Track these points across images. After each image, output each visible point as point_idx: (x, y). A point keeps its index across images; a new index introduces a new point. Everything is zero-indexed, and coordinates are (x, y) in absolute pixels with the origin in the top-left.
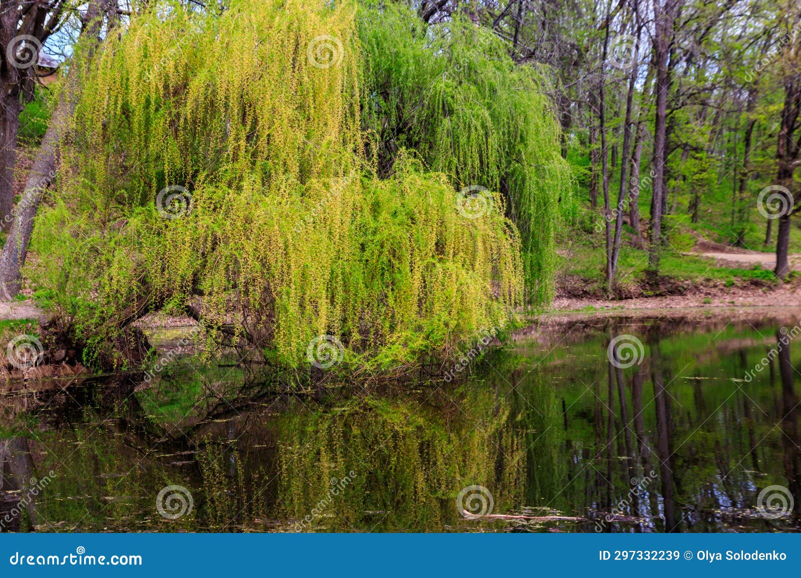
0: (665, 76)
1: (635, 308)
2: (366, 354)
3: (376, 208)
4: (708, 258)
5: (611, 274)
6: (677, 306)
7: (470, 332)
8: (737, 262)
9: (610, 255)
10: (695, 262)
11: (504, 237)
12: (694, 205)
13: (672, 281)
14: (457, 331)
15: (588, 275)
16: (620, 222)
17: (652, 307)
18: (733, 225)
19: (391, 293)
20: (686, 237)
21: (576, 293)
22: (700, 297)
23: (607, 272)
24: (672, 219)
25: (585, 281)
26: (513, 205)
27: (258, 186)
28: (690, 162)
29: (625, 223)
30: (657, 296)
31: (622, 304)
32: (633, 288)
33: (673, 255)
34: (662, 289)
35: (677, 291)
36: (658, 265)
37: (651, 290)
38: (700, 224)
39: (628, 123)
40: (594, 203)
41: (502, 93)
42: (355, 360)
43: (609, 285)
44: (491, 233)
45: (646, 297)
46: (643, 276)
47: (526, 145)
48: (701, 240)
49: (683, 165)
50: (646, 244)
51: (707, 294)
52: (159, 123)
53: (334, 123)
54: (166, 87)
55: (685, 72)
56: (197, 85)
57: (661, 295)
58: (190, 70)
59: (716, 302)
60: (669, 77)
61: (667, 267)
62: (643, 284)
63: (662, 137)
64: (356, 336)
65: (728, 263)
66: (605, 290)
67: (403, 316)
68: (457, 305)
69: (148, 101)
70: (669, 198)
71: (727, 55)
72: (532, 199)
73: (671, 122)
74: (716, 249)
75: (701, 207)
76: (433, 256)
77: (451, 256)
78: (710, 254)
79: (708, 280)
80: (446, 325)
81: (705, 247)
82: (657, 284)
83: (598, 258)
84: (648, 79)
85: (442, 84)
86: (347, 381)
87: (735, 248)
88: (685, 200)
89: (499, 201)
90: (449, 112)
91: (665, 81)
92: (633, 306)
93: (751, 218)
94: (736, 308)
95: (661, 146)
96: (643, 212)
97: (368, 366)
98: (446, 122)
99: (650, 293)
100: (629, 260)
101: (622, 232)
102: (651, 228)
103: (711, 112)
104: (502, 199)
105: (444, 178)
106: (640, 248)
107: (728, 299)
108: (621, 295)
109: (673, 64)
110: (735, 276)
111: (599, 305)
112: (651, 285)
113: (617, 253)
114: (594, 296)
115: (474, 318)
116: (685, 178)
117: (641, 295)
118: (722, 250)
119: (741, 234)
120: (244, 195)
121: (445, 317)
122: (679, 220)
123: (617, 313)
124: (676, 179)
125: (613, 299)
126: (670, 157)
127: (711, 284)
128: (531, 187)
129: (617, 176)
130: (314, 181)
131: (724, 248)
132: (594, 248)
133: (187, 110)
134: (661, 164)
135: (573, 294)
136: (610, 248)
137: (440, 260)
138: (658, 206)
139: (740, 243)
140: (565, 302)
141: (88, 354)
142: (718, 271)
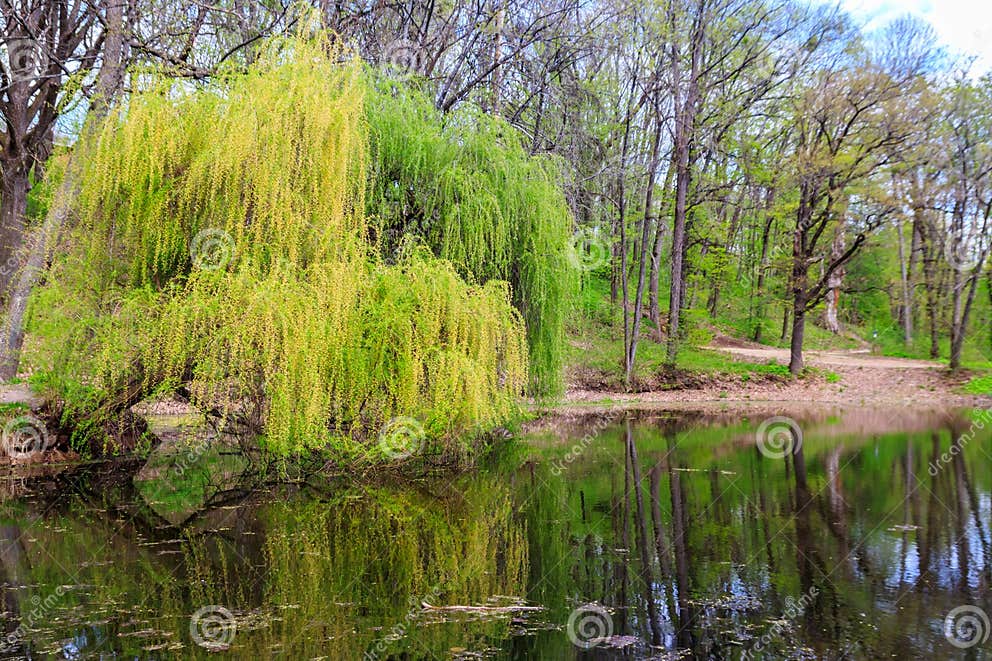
0: (684, 171)
1: (652, 401)
2: (366, 443)
3: (381, 295)
4: (725, 352)
5: (629, 367)
6: (693, 400)
7: (473, 421)
8: (753, 357)
9: (628, 348)
10: (713, 356)
11: (510, 326)
12: (712, 301)
13: (690, 375)
14: (458, 422)
15: (605, 368)
16: (639, 316)
17: (668, 400)
18: (750, 320)
19: (392, 381)
20: (703, 330)
21: (594, 385)
22: (716, 391)
23: (625, 365)
24: (690, 313)
25: (603, 374)
26: (524, 294)
27: (256, 268)
28: (710, 258)
29: (645, 316)
30: (674, 389)
31: (639, 396)
32: (650, 381)
33: (691, 349)
34: (679, 382)
35: (693, 385)
36: (675, 359)
37: (668, 383)
38: (719, 318)
39: (648, 218)
40: (614, 295)
41: (511, 182)
42: (355, 449)
43: (627, 378)
44: (496, 321)
45: (665, 390)
46: (660, 369)
47: (537, 235)
48: (720, 334)
49: (702, 260)
50: (664, 338)
51: (722, 388)
52: (159, 203)
53: (338, 207)
54: (166, 167)
55: (705, 170)
56: (197, 167)
57: (678, 388)
58: (191, 150)
59: (732, 396)
60: (688, 171)
61: (683, 362)
62: (660, 377)
63: (681, 233)
64: (357, 425)
65: (744, 357)
66: (622, 382)
67: (404, 404)
68: (459, 395)
69: (147, 182)
70: (688, 293)
71: (745, 154)
72: (542, 288)
73: (691, 218)
74: (733, 344)
75: (721, 302)
76: (436, 345)
77: (454, 344)
78: (727, 349)
79: (725, 374)
80: (448, 414)
81: (723, 342)
82: (675, 378)
83: (617, 350)
84: (669, 175)
85: (452, 172)
86: (346, 470)
87: (752, 343)
88: (705, 296)
89: (506, 290)
90: (458, 199)
91: (685, 176)
92: (650, 399)
93: (769, 314)
94: (751, 402)
95: (680, 240)
96: (663, 306)
97: (368, 455)
98: (456, 209)
99: (668, 386)
100: (647, 353)
101: (640, 324)
102: (669, 322)
103: (730, 209)
104: (509, 288)
105: (450, 265)
106: (658, 341)
107: (744, 393)
108: (639, 388)
109: (693, 160)
110: (751, 371)
111: (616, 397)
112: (668, 379)
113: (635, 346)
114: (612, 388)
115: (476, 407)
116: (704, 273)
117: (659, 388)
118: (740, 345)
119: (758, 329)
120: (241, 277)
121: (447, 405)
122: (698, 314)
123: (634, 406)
124: (695, 274)
125: (631, 392)
126: (689, 251)
127: (728, 378)
128: (540, 278)
129: (637, 269)
130: (316, 265)
131: (742, 342)
132: (613, 340)
133: (187, 192)
134: (679, 258)
135: (591, 387)
136: (629, 341)
137: (444, 348)
138: (676, 299)
139: (757, 338)
140: (583, 394)
141: (77, 439)
142: (734, 366)
